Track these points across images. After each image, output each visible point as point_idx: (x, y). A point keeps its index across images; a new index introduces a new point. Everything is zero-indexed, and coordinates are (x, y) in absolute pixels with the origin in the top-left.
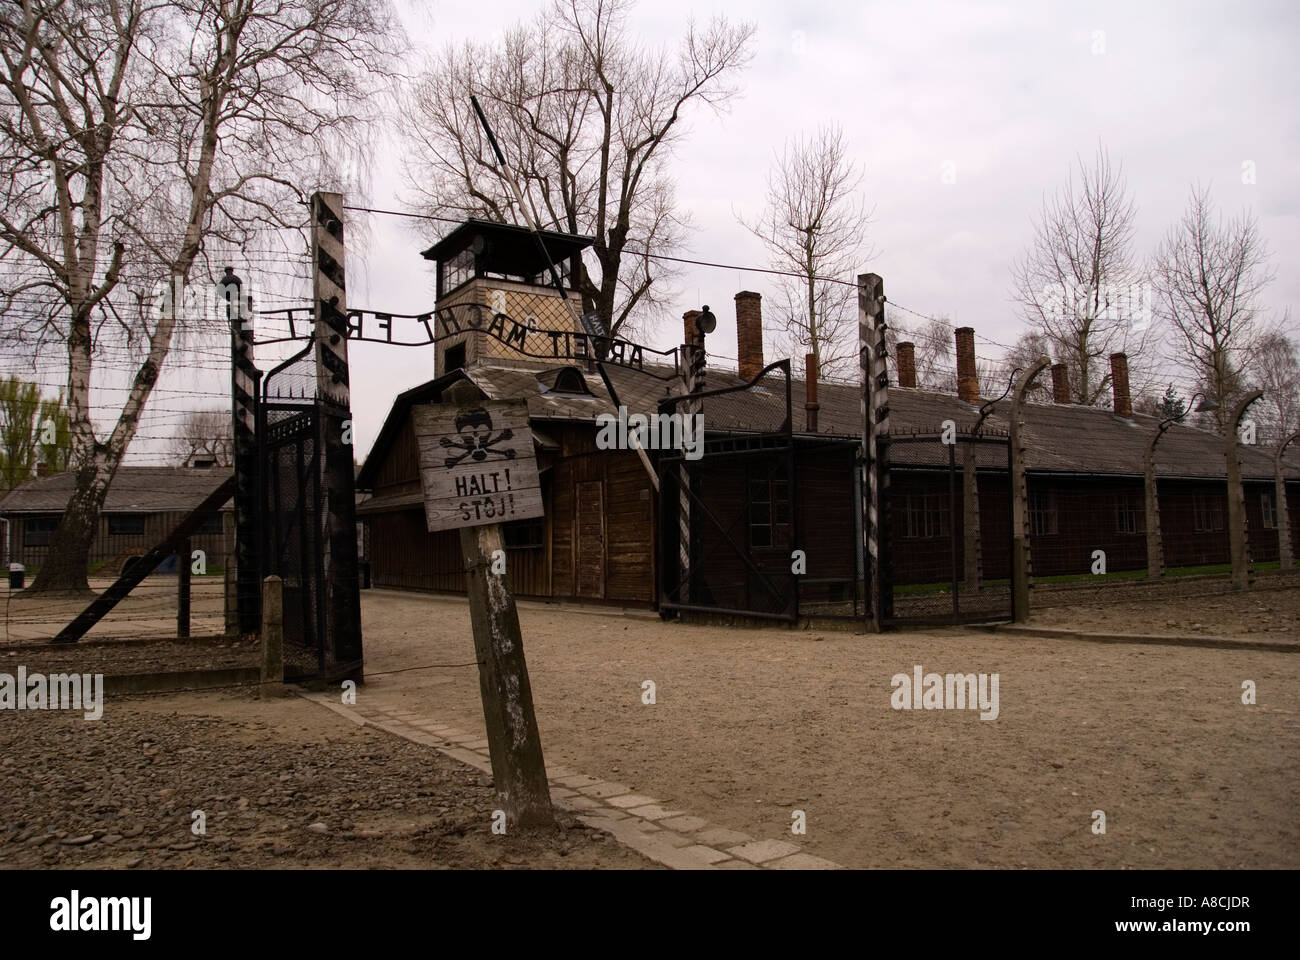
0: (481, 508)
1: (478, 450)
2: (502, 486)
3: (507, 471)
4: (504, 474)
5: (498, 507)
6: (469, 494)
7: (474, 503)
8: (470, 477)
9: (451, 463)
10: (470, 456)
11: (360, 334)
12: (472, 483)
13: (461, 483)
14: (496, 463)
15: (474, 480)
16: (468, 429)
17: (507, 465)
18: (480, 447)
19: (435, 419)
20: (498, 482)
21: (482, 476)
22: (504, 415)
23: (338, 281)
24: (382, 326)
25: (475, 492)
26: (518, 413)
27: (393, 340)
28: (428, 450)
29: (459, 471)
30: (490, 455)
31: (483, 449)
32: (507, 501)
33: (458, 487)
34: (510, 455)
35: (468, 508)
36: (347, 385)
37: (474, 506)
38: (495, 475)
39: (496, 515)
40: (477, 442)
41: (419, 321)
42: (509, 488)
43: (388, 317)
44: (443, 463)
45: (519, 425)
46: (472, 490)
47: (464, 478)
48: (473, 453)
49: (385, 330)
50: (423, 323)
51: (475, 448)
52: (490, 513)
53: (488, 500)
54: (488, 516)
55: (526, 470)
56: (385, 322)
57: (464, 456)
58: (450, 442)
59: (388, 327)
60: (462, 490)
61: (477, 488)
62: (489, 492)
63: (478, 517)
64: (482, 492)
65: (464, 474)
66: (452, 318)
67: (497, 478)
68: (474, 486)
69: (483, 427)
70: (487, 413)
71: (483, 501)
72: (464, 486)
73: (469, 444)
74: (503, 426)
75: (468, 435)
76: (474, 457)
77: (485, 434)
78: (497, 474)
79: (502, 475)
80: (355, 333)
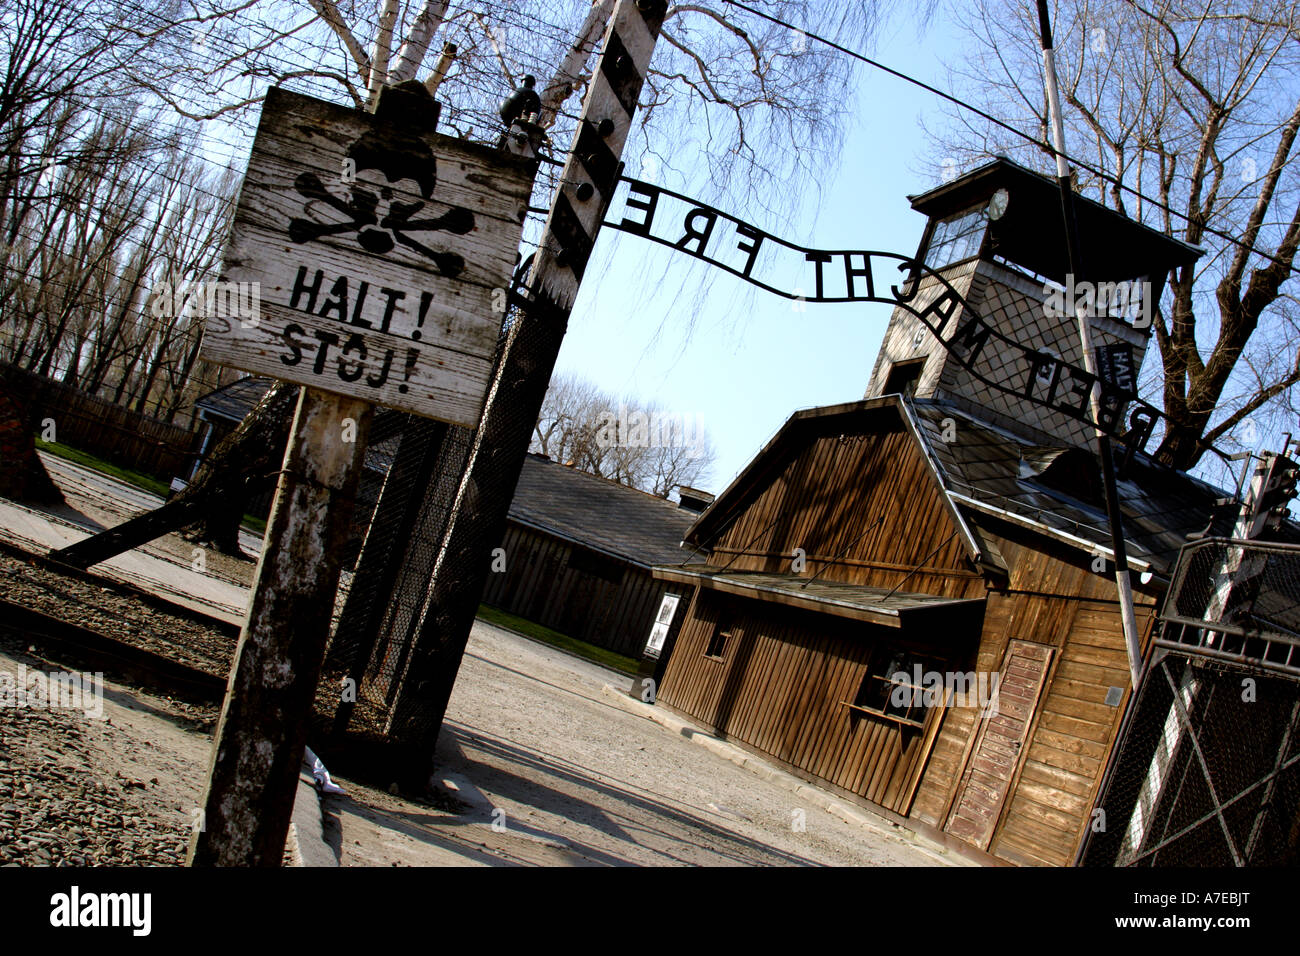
0: (333, 352)
1: (378, 228)
2: (401, 325)
3: (427, 298)
4: (418, 301)
5: (374, 365)
6: (317, 310)
7: (319, 335)
8: (336, 277)
9: (303, 232)
10: (354, 235)
11: (702, 247)
12: (334, 292)
13: (309, 282)
14: (409, 271)
15: (341, 286)
16: (374, 177)
17: (430, 284)
18: (385, 224)
19: (306, 131)
20: (396, 315)
21: (364, 287)
22: (470, 178)
23: (628, 98)
24: (742, 246)
25: (334, 313)
26: (503, 185)
27: (752, 276)
28: (265, 187)
29: (315, 257)
30: (399, 251)
31: (389, 231)
32: (399, 362)
33: (299, 288)
34: (450, 266)
35: (305, 340)
36: (579, 277)
37: (318, 343)
38: (394, 295)
39: (363, 380)
40: (383, 209)
41: (809, 258)
42: (417, 336)
43: (759, 235)
44: (286, 224)
45: (496, 211)
46: (329, 305)
47: (320, 275)
48: (364, 229)
49: (746, 255)
50: (814, 263)
51: (374, 221)
52: (351, 370)
53: (356, 342)
54: (343, 374)
55: (473, 311)
56: (750, 242)
57: (341, 228)
58: (321, 187)
59: (753, 252)
60: (305, 298)
61: (342, 307)
62: (367, 324)
63: (319, 368)
64: (349, 319)
65: (324, 266)
66: (867, 272)
67: (399, 303)
68: (336, 300)
69: (411, 186)
70: (433, 160)
71: (344, 339)
72: (314, 291)
73: (361, 206)
74: (458, 200)
75: (368, 188)
76: (360, 239)
77: (407, 201)
78: (402, 295)
79: (412, 301)
80: (693, 245)
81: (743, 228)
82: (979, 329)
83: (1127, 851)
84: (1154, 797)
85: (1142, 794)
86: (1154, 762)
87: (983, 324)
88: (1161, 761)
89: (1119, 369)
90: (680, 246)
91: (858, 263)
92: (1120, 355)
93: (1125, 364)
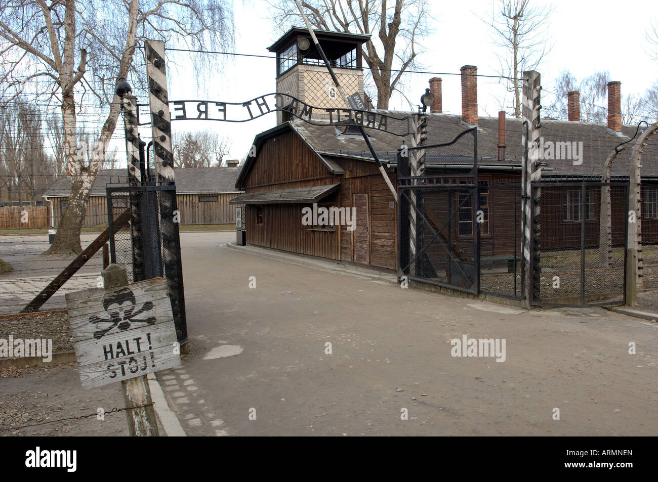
0: (126, 366)
1: (123, 321)
2: (144, 347)
3: (149, 335)
4: (146, 337)
5: (141, 363)
6: (115, 356)
7: (119, 364)
8: (116, 344)
9: (99, 335)
10: (116, 327)
11: (206, 116)
12: (118, 348)
13: (108, 349)
14: (139, 329)
15: (119, 346)
16: (114, 307)
17: (148, 330)
18: (125, 319)
19: (85, 303)
20: (141, 345)
21: (127, 342)
22: (146, 291)
23: (164, 99)
24: (220, 110)
25: (121, 355)
26: (157, 288)
27: (227, 119)
28: (79, 327)
29: (106, 341)
30: (133, 325)
31: (127, 320)
32: (148, 358)
33: (106, 353)
34: (151, 321)
35: (115, 367)
37: (120, 366)
38: (138, 340)
39: (139, 370)
40: (122, 315)
41: (244, 106)
42: (150, 348)
43: (224, 104)
44: (92, 335)
45: (159, 297)
46: (118, 353)
47: (111, 345)
48: (119, 324)
49: (222, 113)
50: (246, 107)
51: (121, 320)
52: (134, 369)
53: (132, 359)
54: (132, 372)
55: (165, 331)
56: (222, 108)
57: (111, 328)
58: (98, 318)
59: (224, 111)
60: (109, 355)
61: (123, 351)
62: (133, 353)
63: (124, 374)
64: (127, 354)
65: (110, 342)
66: (265, 103)
67: (140, 341)
68: (120, 350)
69: (128, 303)
70: (131, 292)
71: (128, 361)
72: (111, 351)
73: (115, 318)
74: (145, 300)
75: (114, 311)
76: (119, 327)
77: (128, 308)
78: (140, 338)
79: (144, 338)
80: (203, 116)
81: (218, 104)
82: (308, 108)
83: (412, 255)
84: (415, 236)
85: (411, 236)
86: (411, 225)
87: (309, 106)
88: (413, 224)
89: (357, 102)
90: (199, 118)
91: (260, 101)
92: (356, 97)
93: (359, 99)
